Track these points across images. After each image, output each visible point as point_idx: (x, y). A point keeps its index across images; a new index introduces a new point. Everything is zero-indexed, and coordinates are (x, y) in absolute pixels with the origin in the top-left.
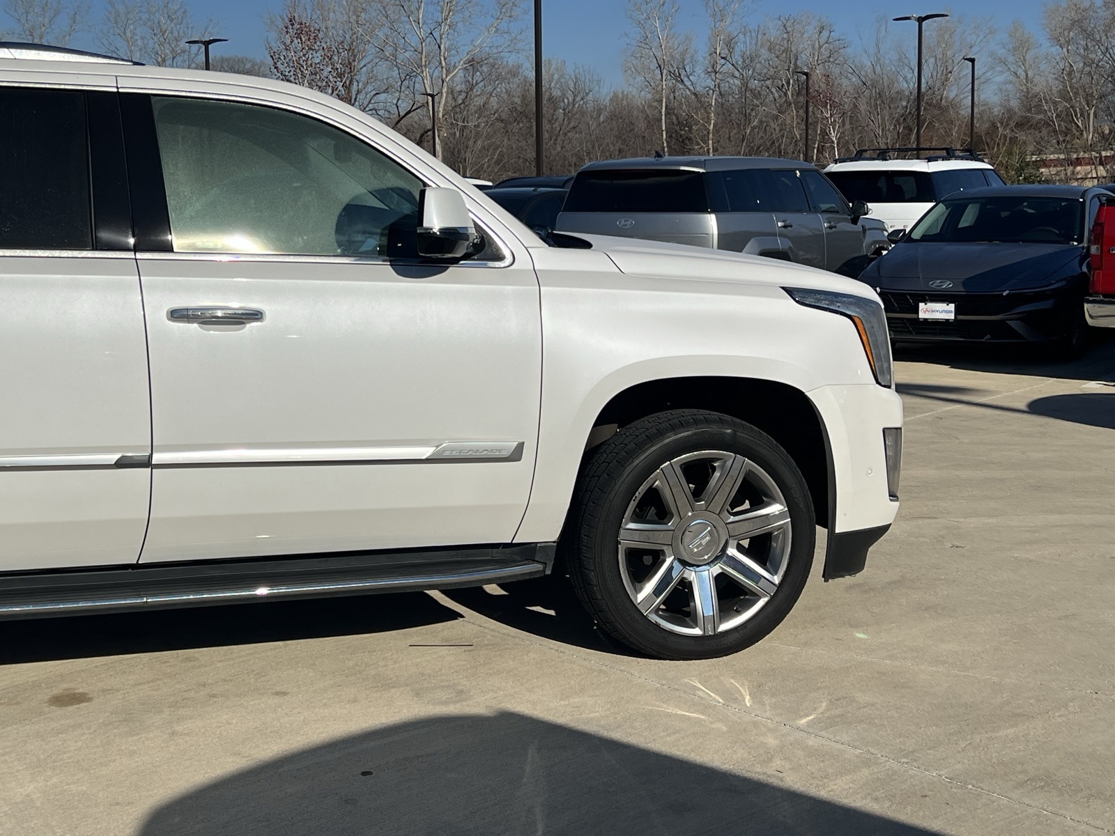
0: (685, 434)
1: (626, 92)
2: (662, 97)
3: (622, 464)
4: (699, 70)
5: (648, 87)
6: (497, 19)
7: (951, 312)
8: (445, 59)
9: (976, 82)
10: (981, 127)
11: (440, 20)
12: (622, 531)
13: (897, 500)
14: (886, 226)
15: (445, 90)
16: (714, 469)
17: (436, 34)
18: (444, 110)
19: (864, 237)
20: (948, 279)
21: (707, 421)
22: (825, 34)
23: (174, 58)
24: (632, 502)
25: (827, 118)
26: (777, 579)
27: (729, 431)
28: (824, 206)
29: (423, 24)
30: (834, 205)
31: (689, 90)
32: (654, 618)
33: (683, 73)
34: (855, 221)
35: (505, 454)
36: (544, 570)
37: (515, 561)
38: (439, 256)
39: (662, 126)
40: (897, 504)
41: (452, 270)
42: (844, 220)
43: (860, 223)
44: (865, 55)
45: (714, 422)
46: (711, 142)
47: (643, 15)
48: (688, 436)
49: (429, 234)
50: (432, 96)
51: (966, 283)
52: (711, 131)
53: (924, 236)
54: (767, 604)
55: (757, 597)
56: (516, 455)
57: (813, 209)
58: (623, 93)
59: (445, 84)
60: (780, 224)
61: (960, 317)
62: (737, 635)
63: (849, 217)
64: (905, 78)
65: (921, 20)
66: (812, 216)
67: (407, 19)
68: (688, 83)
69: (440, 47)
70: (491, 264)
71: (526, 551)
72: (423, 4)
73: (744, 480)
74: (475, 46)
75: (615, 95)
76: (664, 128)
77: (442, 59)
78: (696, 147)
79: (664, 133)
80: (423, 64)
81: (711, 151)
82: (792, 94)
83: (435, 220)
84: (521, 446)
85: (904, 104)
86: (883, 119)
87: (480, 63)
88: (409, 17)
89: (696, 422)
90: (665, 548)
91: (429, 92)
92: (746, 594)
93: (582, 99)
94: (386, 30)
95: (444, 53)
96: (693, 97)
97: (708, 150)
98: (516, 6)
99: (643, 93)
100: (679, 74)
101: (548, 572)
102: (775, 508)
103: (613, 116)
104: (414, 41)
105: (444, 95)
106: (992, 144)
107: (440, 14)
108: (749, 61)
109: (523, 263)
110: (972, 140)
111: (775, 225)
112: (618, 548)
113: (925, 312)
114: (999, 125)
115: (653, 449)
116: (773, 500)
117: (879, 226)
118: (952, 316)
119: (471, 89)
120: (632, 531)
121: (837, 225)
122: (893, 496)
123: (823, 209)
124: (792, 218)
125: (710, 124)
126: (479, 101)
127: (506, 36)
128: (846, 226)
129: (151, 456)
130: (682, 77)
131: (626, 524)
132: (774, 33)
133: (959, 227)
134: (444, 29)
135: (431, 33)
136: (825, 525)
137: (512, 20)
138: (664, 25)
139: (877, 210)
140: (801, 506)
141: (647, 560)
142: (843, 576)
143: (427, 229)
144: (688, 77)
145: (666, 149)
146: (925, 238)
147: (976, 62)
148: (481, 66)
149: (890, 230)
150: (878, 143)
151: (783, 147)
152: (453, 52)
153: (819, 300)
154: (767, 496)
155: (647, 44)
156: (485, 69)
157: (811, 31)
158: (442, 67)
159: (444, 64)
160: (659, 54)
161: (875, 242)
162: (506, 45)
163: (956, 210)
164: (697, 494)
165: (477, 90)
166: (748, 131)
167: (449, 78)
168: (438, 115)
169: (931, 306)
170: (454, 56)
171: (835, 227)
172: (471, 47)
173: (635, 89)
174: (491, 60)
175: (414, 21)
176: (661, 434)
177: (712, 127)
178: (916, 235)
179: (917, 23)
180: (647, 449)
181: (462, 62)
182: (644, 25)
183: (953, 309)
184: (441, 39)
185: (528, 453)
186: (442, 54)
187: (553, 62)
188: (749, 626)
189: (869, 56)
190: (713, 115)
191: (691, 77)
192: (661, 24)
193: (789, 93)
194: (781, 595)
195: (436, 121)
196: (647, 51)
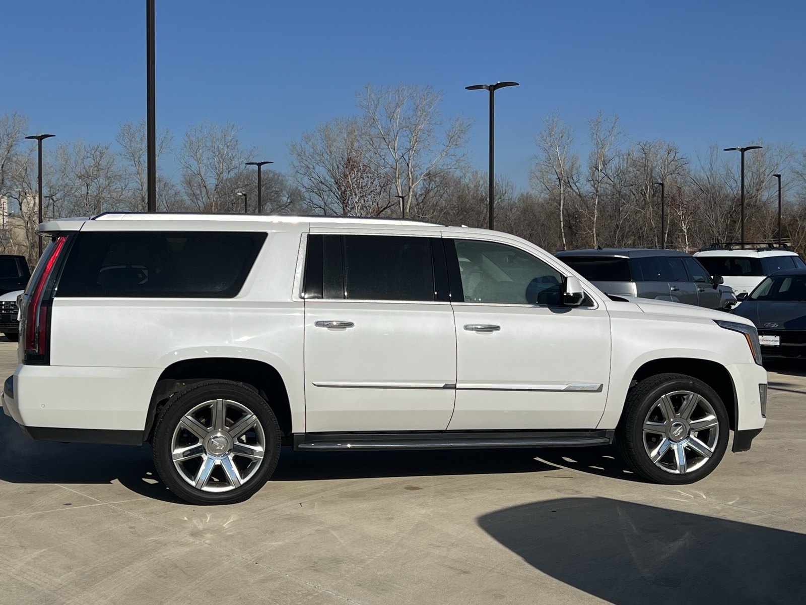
0: (672, 383)
1: (530, 194)
2: (561, 199)
3: (645, 395)
4: (583, 180)
5: (546, 190)
6: (447, 146)
7: (777, 341)
8: (412, 173)
9: (782, 190)
10: (786, 219)
11: (409, 148)
12: (644, 425)
13: (765, 417)
14: (733, 290)
15: (411, 194)
16: (684, 399)
17: (406, 157)
18: (410, 207)
19: (721, 297)
20: (776, 322)
21: (681, 378)
22: (672, 154)
23: (229, 172)
24: (649, 412)
25: (680, 216)
26: (712, 450)
27: (691, 382)
28: (696, 278)
29: (397, 150)
30: (702, 277)
31: (576, 192)
32: (658, 465)
33: (571, 181)
34: (715, 287)
35: (596, 389)
36: (609, 442)
37: (596, 437)
38: (572, 304)
39: (560, 218)
40: (765, 419)
41: (573, 310)
42: (709, 287)
43: (718, 288)
44: (702, 171)
45: (685, 378)
46: (594, 229)
47: (547, 144)
48: (673, 384)
49: (568, 295)
50: (403, 198)
51: (786, 324)
52: (595, 222)
53: (759, 297)
54: (708, 461)
55: (702, 457)
56: (600, 390)
57: (689, 280)
58: (527, 194)
59: (411, 190)
60: (672, 289)
61: (783, 344)
62: (694, 474)
63: (711, 285)
64: (731, 187)
65: (743, 150)
66: (690, 284)
67: (387, 147)
68: (575, 188)
69: (408, 165)
70: (589, 308)
71: (601, 433)
72: (397, 137)
73: (698, 405)
74: (432, 165)
75: (522, 195)
76: (562, 220)
77: (410, 173)
78: (584, 233)
79: (562, 223)
80: (397, 176)
81: (595, 235)
82: (649, 196)
83: (571, 290)
84: (602, 385)
85: (730, 203)
86: (716, 214)
87: (435, 175)
88: (388, 146)
89: (677, 378)
90: (662, 434)
91: (400, 195)
92: (698, 456)
93: (500, 198)
94: (371, 154)
95: (411, 169)
96: (578, 197)
97: (593, 234)
98: (460, 137)
99: (543, 195)
100: (568, 181)
101: (611, 443)
102: (711, 417)
103: (525, 211)
104: (390, 161)
105: (411, 197)
106: (794, 233)
107: (408, 143)
108: (620, 173)
109: (602, 307)
110: (779, 229)
111: (669, 289)
112: (642, 432)
113: (762, 341)
114: (798, 219)
115: (658, 389)
116: (710, 413)
117: (729, 290)
118: (778, 344)
119: (428, 193)
120: (649, 425)
121: (705, 289)
122: (763, 415)
123: (696, 280)
124: (679, 285)
125: (594, 217)
126: (434, 201)
127: (453, 157)
128: (709, 290)
129: (456, 385)
130: (571, 183)
131: (646, 422)
132: (636, 155)
133: (780, 291)
134: (411, 153)
135: (403, 156)
136: (733, 429)
137: (457, 147)
138: (562, 151)
139: (728, 281)
140: (723, 417)
141: (654, 439)
142: (741, 451)
143: (568, 293)
144: (575, 184)
145: (563, 234)
146: (760, 298)
147: (781, 177)
148: (435, 178)
149: (737, 294)
150: (713, 231)
151: (645, 233)
152: (417, 168)
153: (730, 326)
154: (707, 412)
155: (550, 163)
156: (437, 179)
157: (662, 153)
158: (410, 179)
159: (411, 176)
160: (558, 171)
161: (727, 300)
162: (453, 163)
163: (777, 281)
164: (677, 410)
165: (431, 194)
166: (621, 222)
167: (414, 185)
168: (406, 210)
169: (765, 337)
170: (417, 171)
171: (704, 291)
172: (430, 165)
173: (537, 192)
174: (442, 174)
175: (391, 148)
176: (661, 382)
177: (595, 219)
178: (755, 296)
179: (741, 152)
180: (656, 389)
181: (423, 175)
182: (548, 151)
183: (779, 339)
184: (409, 159)
185: (605, 389)
186: (410, 170)
187: (479, 173)
188: (700, 471)
189: (705, 172)
190: (596, 211)
191: (577, 184)
192: (560, 150)
193: (647, 195)
194: (714, 457)
195: (405, 214)
196: (551, 168)
